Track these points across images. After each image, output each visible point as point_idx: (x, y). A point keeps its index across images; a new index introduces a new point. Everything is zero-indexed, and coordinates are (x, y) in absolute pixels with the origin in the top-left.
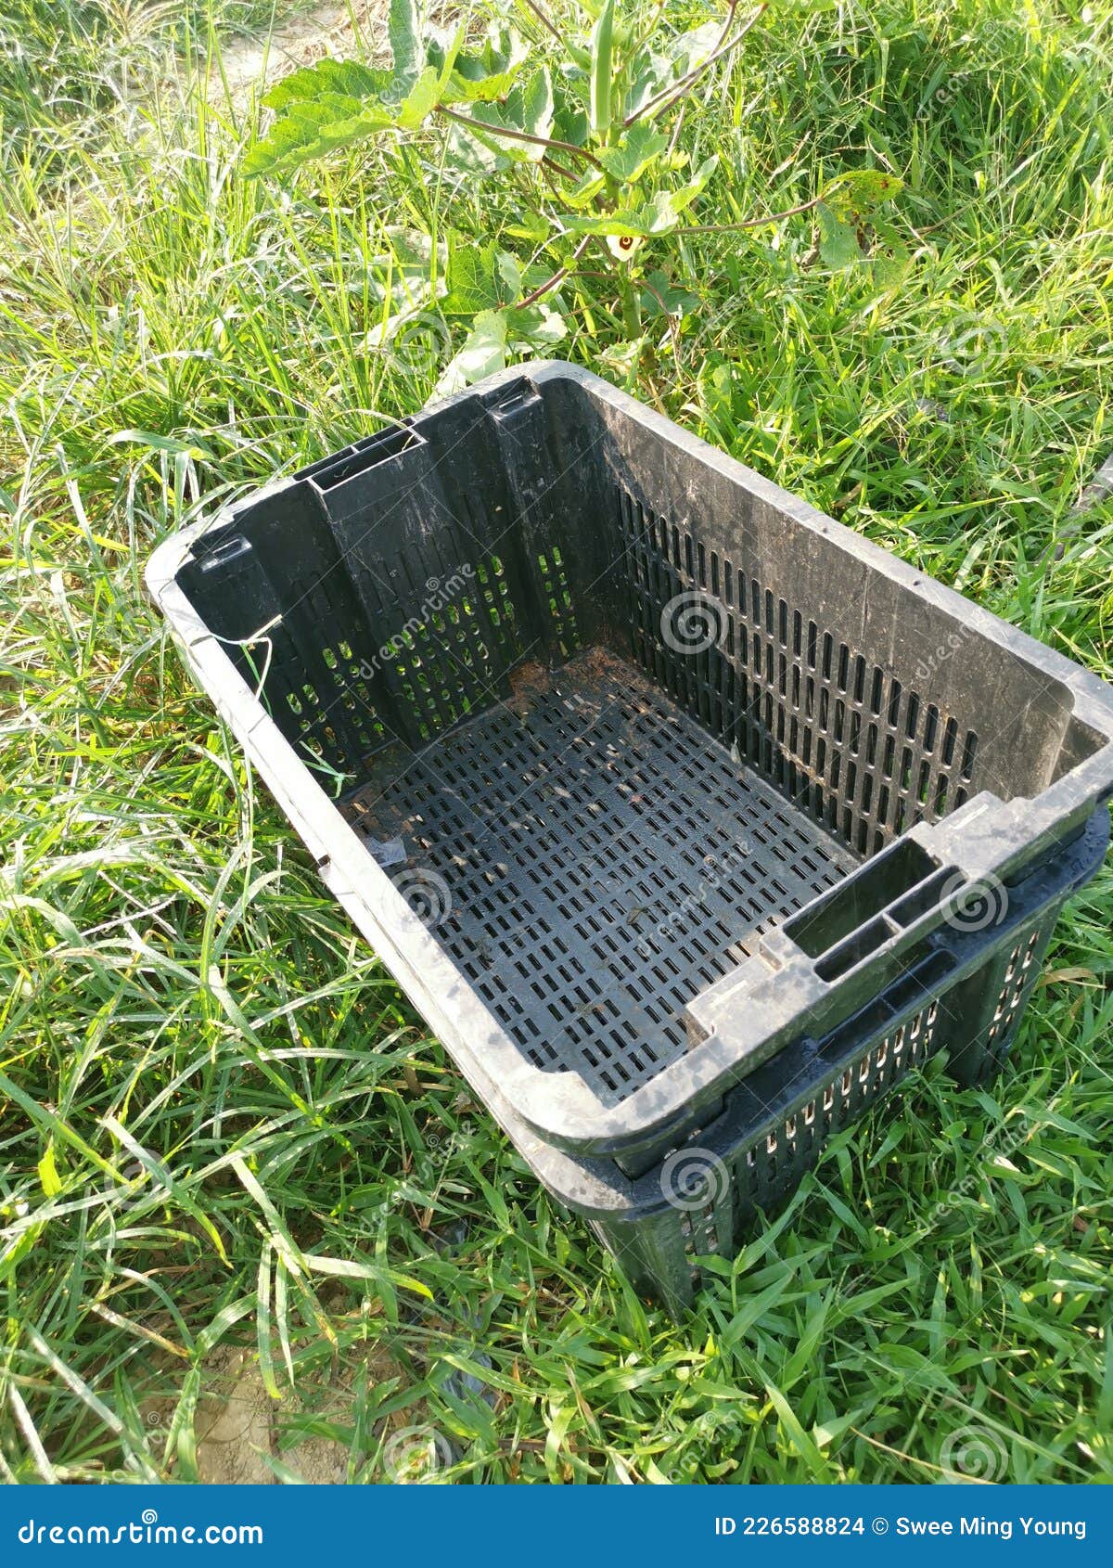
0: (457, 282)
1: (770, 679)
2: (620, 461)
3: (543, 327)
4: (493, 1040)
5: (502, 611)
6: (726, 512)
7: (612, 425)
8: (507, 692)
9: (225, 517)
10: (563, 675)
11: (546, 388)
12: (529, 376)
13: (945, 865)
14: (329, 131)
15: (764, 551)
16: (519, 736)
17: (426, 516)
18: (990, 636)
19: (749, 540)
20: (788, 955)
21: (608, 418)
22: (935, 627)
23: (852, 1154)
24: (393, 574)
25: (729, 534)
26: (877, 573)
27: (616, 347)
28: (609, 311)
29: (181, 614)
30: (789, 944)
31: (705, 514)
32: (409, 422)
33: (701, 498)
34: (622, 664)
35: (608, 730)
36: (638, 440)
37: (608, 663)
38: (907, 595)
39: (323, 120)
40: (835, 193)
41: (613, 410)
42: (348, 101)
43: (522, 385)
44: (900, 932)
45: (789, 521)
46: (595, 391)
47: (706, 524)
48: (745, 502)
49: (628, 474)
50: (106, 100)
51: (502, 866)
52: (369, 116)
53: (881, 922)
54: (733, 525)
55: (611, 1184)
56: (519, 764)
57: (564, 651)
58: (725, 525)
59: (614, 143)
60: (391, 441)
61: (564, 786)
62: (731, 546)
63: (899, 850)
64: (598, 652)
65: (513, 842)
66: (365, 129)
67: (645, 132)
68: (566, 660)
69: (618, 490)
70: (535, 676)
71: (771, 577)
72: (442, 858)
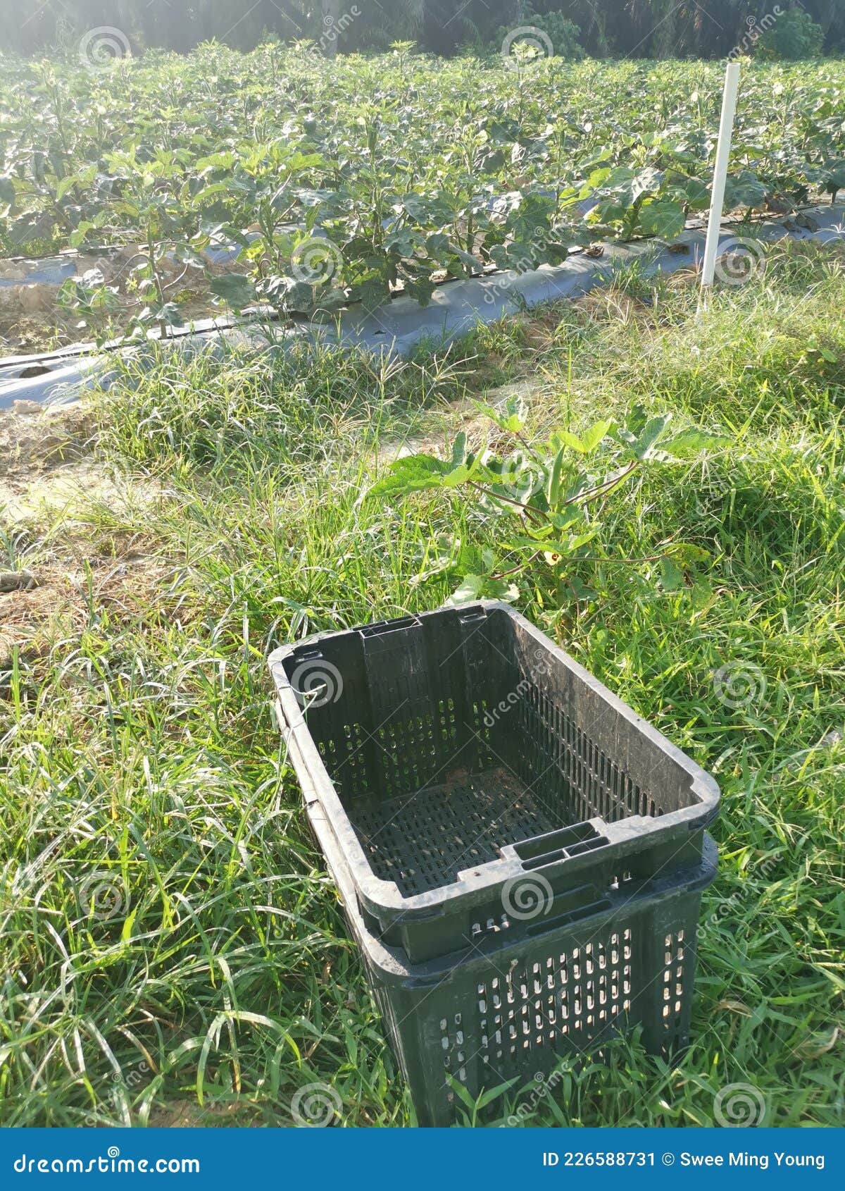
0: (463, 560)
1: (579, 785)
2: (521, 654)
3: (508, 593)
4: (362, 864)
5: (449, 731)
6: (562, 681)
7: (519, 634)
8: (442, 779)
9: (314, 640)
10: (478, 779)
11: (489, 612)
12: (483, 606)
13: (602, 836)
14: (413, 483)
15: (577, 704)
16: (442, 805)
17: (415, 663)
18: (664, 750)
19: (572, 698)
20: (512, 856)
21: (517, 631)
22: (644, 746)
23: (573, 1081)
24: (391, 690)
25: (563, 695)
26: (622, 717)
27: (549, 611)
28: (550, 594)
29: (279, 676)
30: (514, 853)
31: (554, 684)
32: (417, 615)
33: (553, 674)
34: (513, 780)
35: (493, 813)
36: (529, 643)
37: (505, 778)
38: (633, 728)
39: (412, 478)
40: (674, 553)
41: (520, 627)
42: (425, 472)
43: (479, 609)
44: (568, 857)
45: (588, 687)
46: (513, 617)
47: (554, 690)
48: (570, 675)
49: (524, 661)
50: (319, 457)
51: (412, 872)
52: (432, 480)
53: (562, 852)
54: (565, 690)
55: (401, 964)
56: (438, 820)
57: (481, 766)
58: (562, 690)
59: (559, 511)
60: (406, 621)
61: (460, 837)
62: (564, 702)
63: (582, 826)
64: (500, 771)
65: (421, 859)
66: (430, 485)
67: (575, 509)
68: (480, 770)
69: (519, 670)
70: (462, 775)
71: (580, 720)
72: (379, 859)
